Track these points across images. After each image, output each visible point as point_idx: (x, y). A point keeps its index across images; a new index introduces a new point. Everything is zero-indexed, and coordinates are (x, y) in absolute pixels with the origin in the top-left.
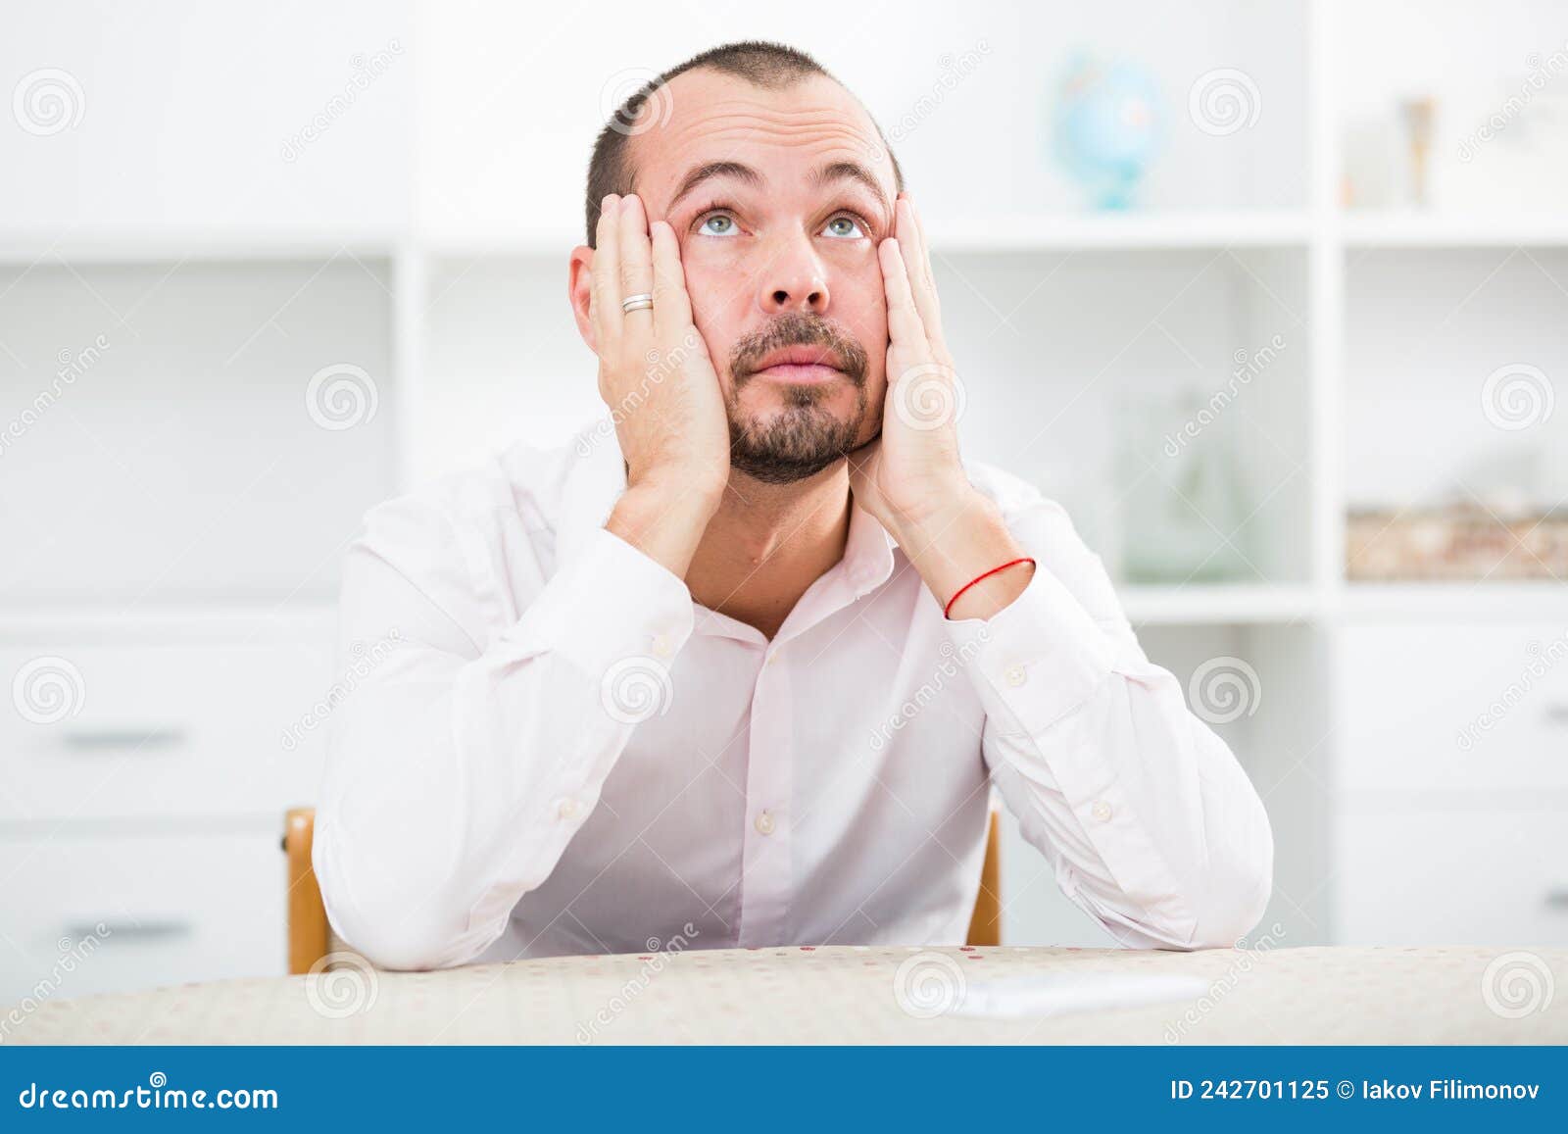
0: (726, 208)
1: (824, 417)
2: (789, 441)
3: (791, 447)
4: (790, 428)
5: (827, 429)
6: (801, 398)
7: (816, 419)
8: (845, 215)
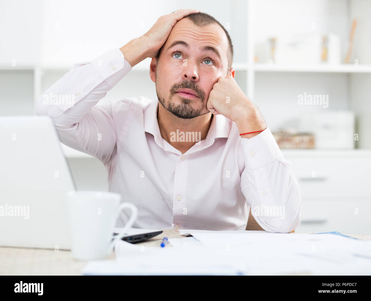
0: (180, 52)
1: (190, 108)
2: (180, 111)
3: (180, 113)
4: (181, 108)
5: (190, 110)
6: (186, 102)
7: (188, 108)
8: (208, 59)
